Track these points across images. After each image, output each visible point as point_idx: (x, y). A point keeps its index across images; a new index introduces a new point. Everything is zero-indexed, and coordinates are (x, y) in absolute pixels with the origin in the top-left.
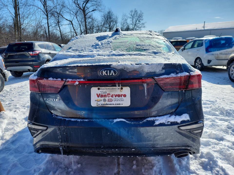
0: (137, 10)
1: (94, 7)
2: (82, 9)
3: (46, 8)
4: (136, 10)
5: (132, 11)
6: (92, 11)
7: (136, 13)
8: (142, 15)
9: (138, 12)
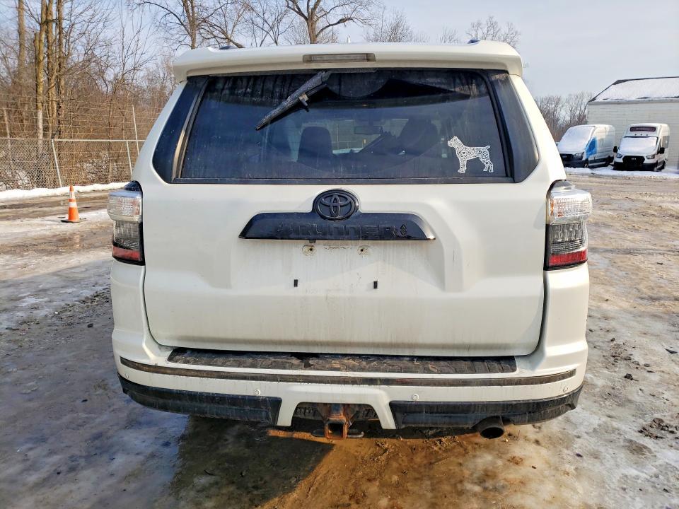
0: (496, 23)
1: (347, 11)
2: (306, 14)
3: (190, 11)
4: (494, 20)
5: (479, 24)
6: (338, 23)
7: (492, 32)
8: (515, 39)
9: (499, 30)
